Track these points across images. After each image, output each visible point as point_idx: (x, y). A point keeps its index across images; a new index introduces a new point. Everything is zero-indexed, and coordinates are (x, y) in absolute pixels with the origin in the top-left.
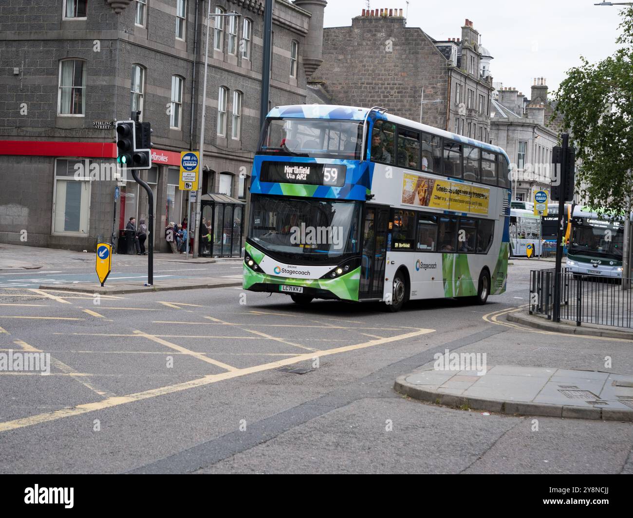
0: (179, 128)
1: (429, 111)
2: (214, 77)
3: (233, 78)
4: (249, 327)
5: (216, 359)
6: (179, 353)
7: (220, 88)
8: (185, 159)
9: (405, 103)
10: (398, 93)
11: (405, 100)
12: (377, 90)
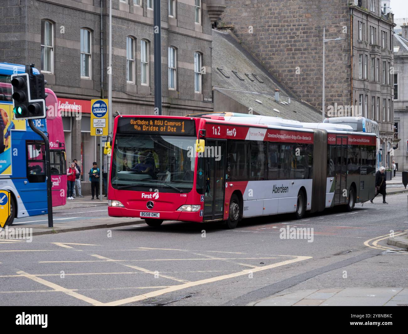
0: (90, 77)
1: (334, 49)
2: (121, 28)
3: (140, 28)
7: (127, 38)
9: (311, 42)
10: (304, 33)
11: (310, 39)
12: (284, 32)
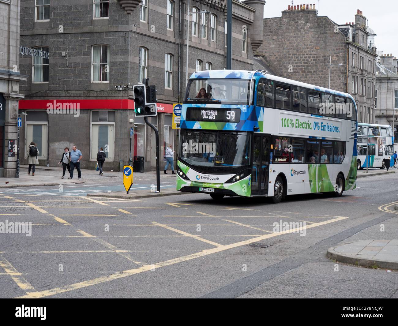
0: (171, 88)
1: (335, 72)
2: (193, 54)
3: (205, 54)
4: (226, 218)
5: (207, 239)
6: (184, 236)
7: (197, 61)
8: (175, 108)
9: (318, 66)
10: (314, 60)
11: (318, 65)
12: (300, 59)
